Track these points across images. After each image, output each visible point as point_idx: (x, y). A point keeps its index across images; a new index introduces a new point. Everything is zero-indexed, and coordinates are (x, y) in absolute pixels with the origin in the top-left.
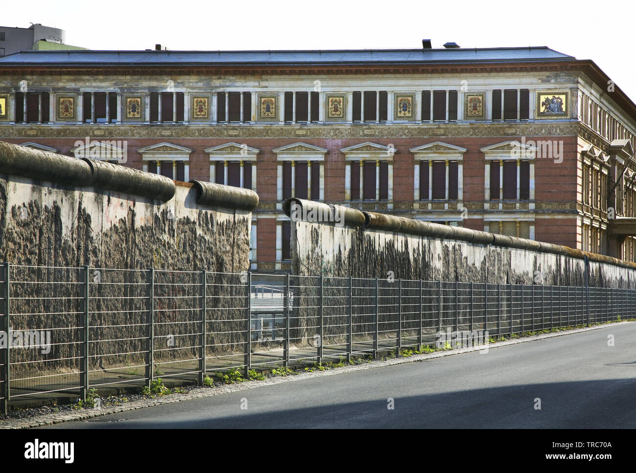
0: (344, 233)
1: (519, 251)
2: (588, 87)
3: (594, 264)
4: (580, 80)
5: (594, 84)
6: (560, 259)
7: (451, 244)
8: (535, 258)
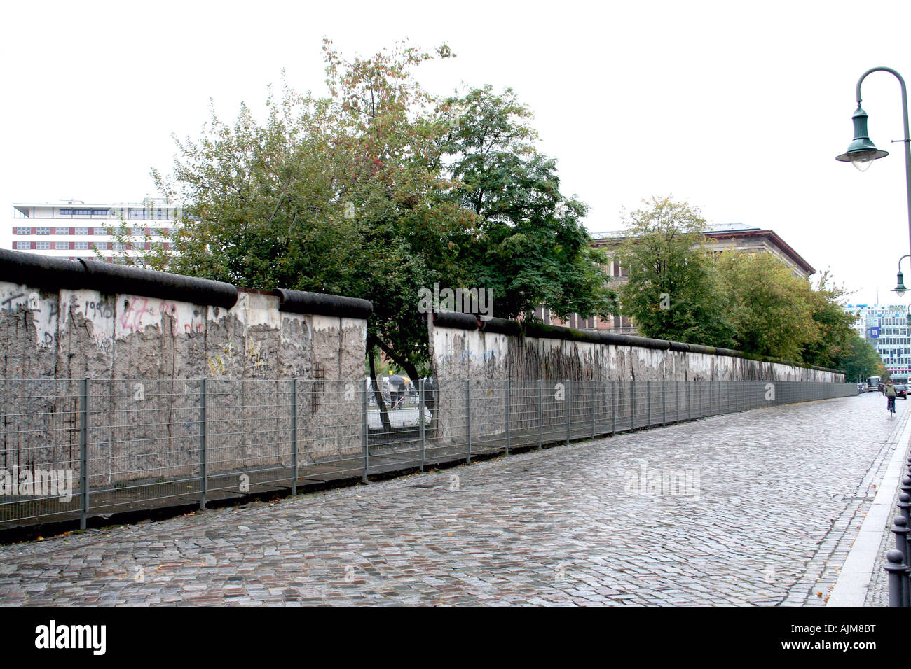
0: (498, 341)
1: (697, 355)
2: (770, 248)
3: (766, 363)
4: (764, 243)
5: (775, 246)
6: (736, 361)
7: (625, 350)
8: (713, 360)
